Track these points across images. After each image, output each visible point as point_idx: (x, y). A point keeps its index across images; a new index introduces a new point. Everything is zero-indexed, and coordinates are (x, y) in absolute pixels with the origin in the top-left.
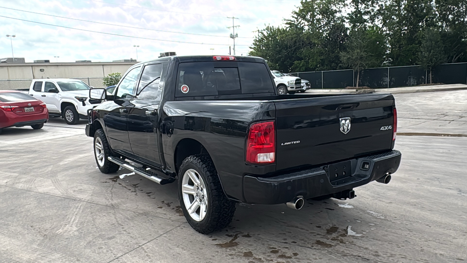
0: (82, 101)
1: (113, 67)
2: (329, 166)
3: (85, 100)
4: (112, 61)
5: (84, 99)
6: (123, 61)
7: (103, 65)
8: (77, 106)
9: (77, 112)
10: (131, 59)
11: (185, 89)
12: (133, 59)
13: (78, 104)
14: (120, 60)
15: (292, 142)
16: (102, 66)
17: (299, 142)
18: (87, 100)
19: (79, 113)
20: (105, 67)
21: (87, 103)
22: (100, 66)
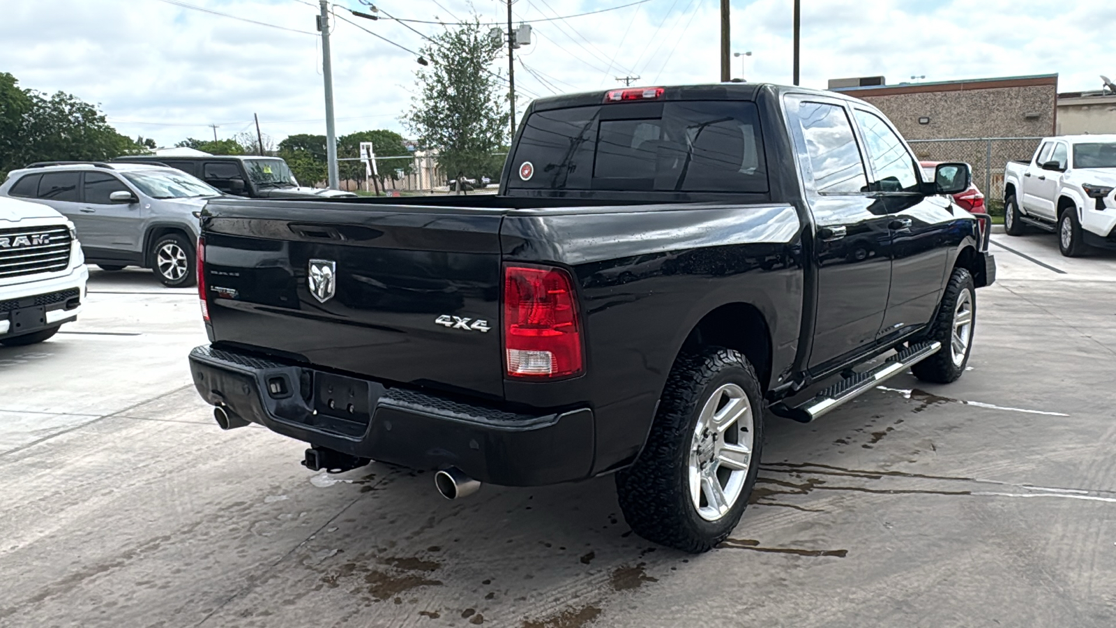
0: (1096, 197)
3: (1106, 195)
5: (1102, 191)
8: (1081, 209)
9: (1080, 225)
11: (526, 172)
13: (1085, 205)
18: (1110, 194)
19: (1083, 227)
21: (1109, 201)
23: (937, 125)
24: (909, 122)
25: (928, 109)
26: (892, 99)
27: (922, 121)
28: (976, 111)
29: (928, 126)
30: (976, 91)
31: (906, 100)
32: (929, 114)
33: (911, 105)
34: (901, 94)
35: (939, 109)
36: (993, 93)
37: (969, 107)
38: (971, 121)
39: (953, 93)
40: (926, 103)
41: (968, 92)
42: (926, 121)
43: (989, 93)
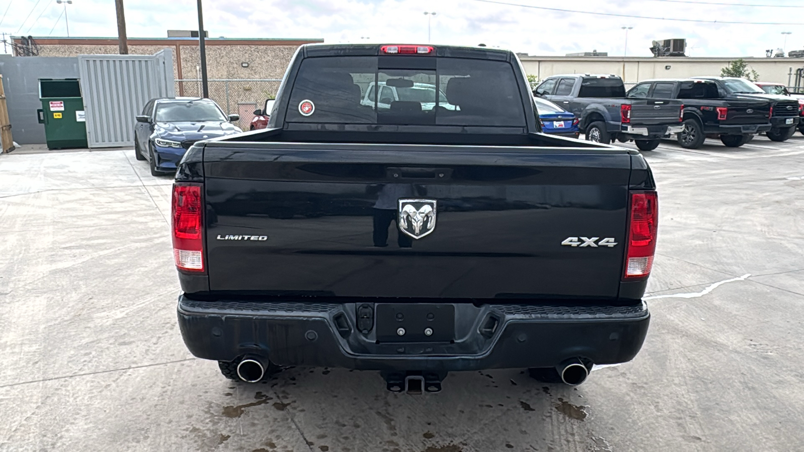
1: (556, 65)
2: (378, 306)
4: (565, 55)
6: (583, 55)
7: (539, 61)
10: (595, 51)
11: (307, 109)
12: (598, 51)
14: (578, 54)
15: (246, 237)
16: (537, 63)
17: (266, 238)
20: (543, 65)
22: (534, 63)
23: (254, 69)
24: (235, 65)
25: (247, 56)
26: (222, 48)
27: (244, 65)
28: (278, 60)
29: (248, 69)
30: (277, 47)
31: (232, 50)
32: (247, 60)
33: (235, 54)
34: (227, 45)
35: (254, 57)
36: (287, 49)
37: (273, 57)
38: (275, 67)
39: (262, 47)
40: (246, 53)
41: (272, 47)
42: (246, 65)
43: (285, 48)
